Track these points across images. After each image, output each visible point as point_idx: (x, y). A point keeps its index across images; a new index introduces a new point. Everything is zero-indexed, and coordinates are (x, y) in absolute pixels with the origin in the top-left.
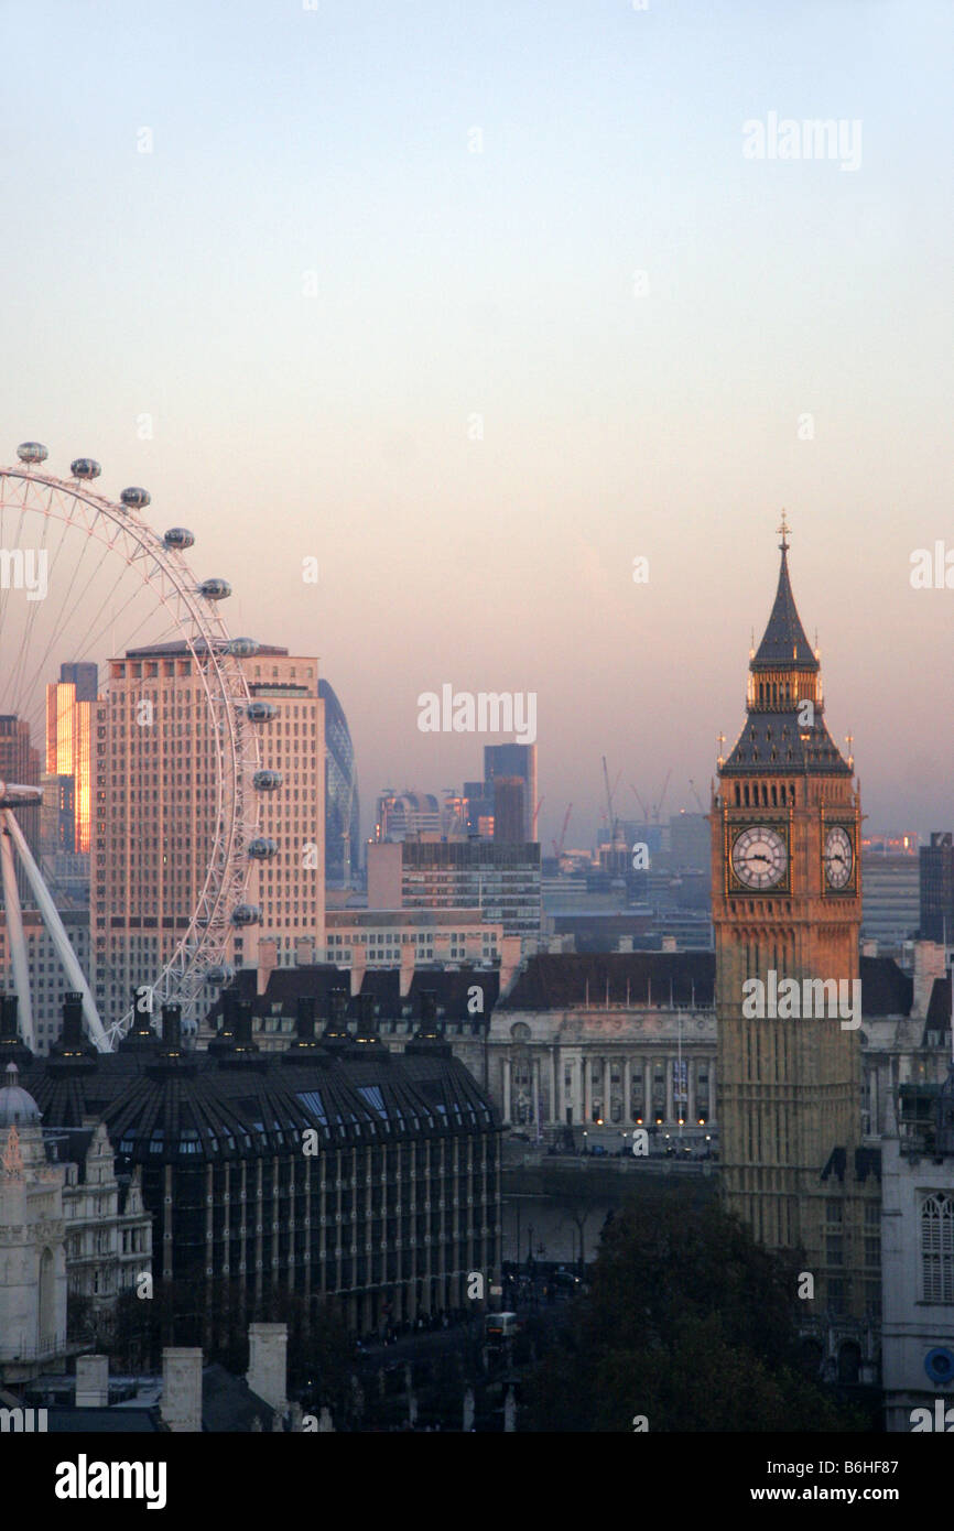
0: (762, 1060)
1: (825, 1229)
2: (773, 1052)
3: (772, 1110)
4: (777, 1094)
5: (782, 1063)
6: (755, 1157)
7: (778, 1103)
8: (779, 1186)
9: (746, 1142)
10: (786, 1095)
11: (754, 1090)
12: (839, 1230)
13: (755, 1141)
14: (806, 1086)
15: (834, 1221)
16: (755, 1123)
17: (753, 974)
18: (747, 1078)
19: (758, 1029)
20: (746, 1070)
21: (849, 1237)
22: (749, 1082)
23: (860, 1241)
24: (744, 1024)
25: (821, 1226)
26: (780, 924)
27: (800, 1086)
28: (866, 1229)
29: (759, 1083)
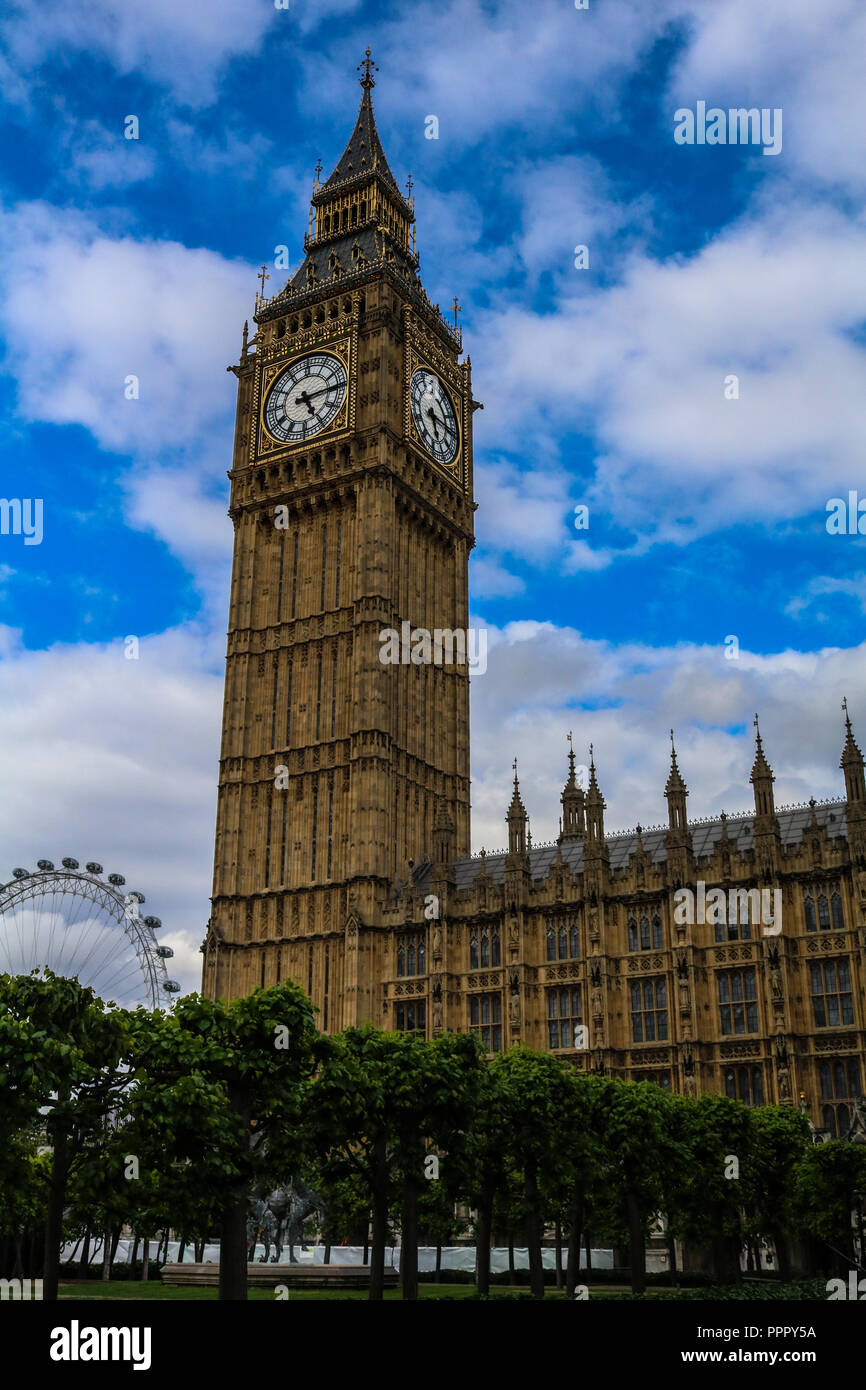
0: (295, 708)
1: (392, 989)
2: (314, 693)
3: (307, 788)
4: (316, 759)
5: (327, 708)
6: (274, 878)
7: (316, 775)
8: (311, 926)
9: (260, 856)
10: (332, 757)
11: (278, 762)
12: (421, 989)
13: (275, 849)
14: (365, 733)
15: (410, 973)
16: (277, 817)
17: (288, 578)
18: (268, 745)
19: (290, 663)
20: (268, 733)
21: (437, 994)
22: (273, 752)
23: (459, 1004)
24: (269, 659)
25: (386, 985)
26: (332, 485)
27: (354, 736)
28: (471, 979)
29: (287, 749)
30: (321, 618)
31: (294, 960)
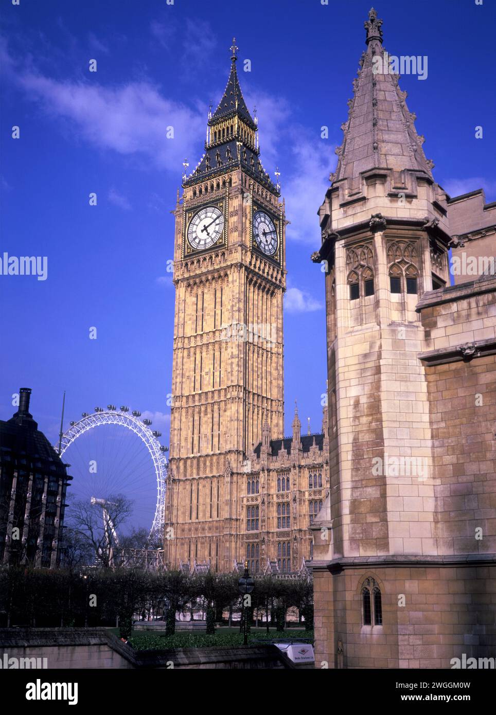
0: (203, 373)
1: (245, 500)
2: (212, 367)
3: (209, 410)
4: (213, 397)
5: (217, 374)
6: (196, 450)
7: (213, 404)
8: (211, 471)
9: (190, 440)
10: (220, 396)
11: (197, 398)
12: (257, 500)
13: (196, 438)
14: (233, 386)
15: (253, 493)
16: (197, 423)
17: (200, 313)
18: (193, 390)
19: (201, 353)
20: (193, 384)
21: (263, 503)
22: (194, 393)
23: (273, 506)
24: (192, 350)
25: (243, 498)
26: (218, 270)
27: (228, 387)
28: (277, 496)
29: (200, 392)
30: (214, 332)
31: (204, 486)
